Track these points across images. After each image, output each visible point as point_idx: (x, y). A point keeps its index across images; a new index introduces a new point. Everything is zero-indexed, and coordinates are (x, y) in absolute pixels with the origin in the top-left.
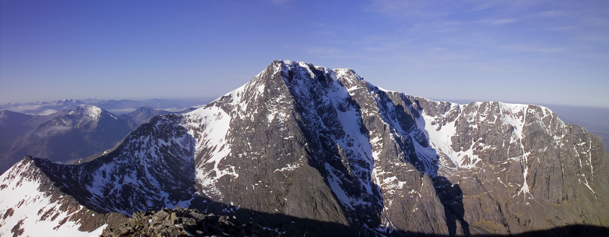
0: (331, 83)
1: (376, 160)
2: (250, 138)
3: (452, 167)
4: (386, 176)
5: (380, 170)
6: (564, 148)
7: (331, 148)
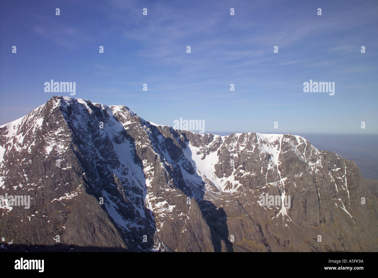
0: (107, 118)
1: (149, 186)
2: (26, 169)
3: (216, 192)
4: (157, 201)
5: (152, 196)
6: (319, 174)
7: (108, 177)
